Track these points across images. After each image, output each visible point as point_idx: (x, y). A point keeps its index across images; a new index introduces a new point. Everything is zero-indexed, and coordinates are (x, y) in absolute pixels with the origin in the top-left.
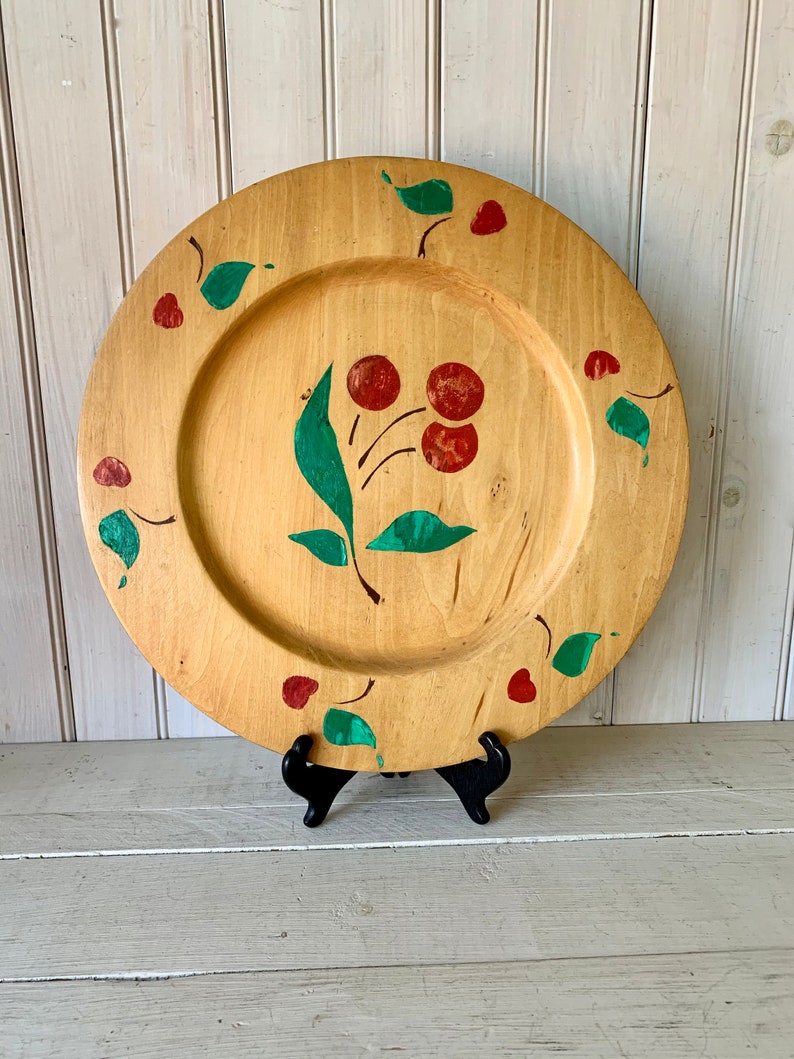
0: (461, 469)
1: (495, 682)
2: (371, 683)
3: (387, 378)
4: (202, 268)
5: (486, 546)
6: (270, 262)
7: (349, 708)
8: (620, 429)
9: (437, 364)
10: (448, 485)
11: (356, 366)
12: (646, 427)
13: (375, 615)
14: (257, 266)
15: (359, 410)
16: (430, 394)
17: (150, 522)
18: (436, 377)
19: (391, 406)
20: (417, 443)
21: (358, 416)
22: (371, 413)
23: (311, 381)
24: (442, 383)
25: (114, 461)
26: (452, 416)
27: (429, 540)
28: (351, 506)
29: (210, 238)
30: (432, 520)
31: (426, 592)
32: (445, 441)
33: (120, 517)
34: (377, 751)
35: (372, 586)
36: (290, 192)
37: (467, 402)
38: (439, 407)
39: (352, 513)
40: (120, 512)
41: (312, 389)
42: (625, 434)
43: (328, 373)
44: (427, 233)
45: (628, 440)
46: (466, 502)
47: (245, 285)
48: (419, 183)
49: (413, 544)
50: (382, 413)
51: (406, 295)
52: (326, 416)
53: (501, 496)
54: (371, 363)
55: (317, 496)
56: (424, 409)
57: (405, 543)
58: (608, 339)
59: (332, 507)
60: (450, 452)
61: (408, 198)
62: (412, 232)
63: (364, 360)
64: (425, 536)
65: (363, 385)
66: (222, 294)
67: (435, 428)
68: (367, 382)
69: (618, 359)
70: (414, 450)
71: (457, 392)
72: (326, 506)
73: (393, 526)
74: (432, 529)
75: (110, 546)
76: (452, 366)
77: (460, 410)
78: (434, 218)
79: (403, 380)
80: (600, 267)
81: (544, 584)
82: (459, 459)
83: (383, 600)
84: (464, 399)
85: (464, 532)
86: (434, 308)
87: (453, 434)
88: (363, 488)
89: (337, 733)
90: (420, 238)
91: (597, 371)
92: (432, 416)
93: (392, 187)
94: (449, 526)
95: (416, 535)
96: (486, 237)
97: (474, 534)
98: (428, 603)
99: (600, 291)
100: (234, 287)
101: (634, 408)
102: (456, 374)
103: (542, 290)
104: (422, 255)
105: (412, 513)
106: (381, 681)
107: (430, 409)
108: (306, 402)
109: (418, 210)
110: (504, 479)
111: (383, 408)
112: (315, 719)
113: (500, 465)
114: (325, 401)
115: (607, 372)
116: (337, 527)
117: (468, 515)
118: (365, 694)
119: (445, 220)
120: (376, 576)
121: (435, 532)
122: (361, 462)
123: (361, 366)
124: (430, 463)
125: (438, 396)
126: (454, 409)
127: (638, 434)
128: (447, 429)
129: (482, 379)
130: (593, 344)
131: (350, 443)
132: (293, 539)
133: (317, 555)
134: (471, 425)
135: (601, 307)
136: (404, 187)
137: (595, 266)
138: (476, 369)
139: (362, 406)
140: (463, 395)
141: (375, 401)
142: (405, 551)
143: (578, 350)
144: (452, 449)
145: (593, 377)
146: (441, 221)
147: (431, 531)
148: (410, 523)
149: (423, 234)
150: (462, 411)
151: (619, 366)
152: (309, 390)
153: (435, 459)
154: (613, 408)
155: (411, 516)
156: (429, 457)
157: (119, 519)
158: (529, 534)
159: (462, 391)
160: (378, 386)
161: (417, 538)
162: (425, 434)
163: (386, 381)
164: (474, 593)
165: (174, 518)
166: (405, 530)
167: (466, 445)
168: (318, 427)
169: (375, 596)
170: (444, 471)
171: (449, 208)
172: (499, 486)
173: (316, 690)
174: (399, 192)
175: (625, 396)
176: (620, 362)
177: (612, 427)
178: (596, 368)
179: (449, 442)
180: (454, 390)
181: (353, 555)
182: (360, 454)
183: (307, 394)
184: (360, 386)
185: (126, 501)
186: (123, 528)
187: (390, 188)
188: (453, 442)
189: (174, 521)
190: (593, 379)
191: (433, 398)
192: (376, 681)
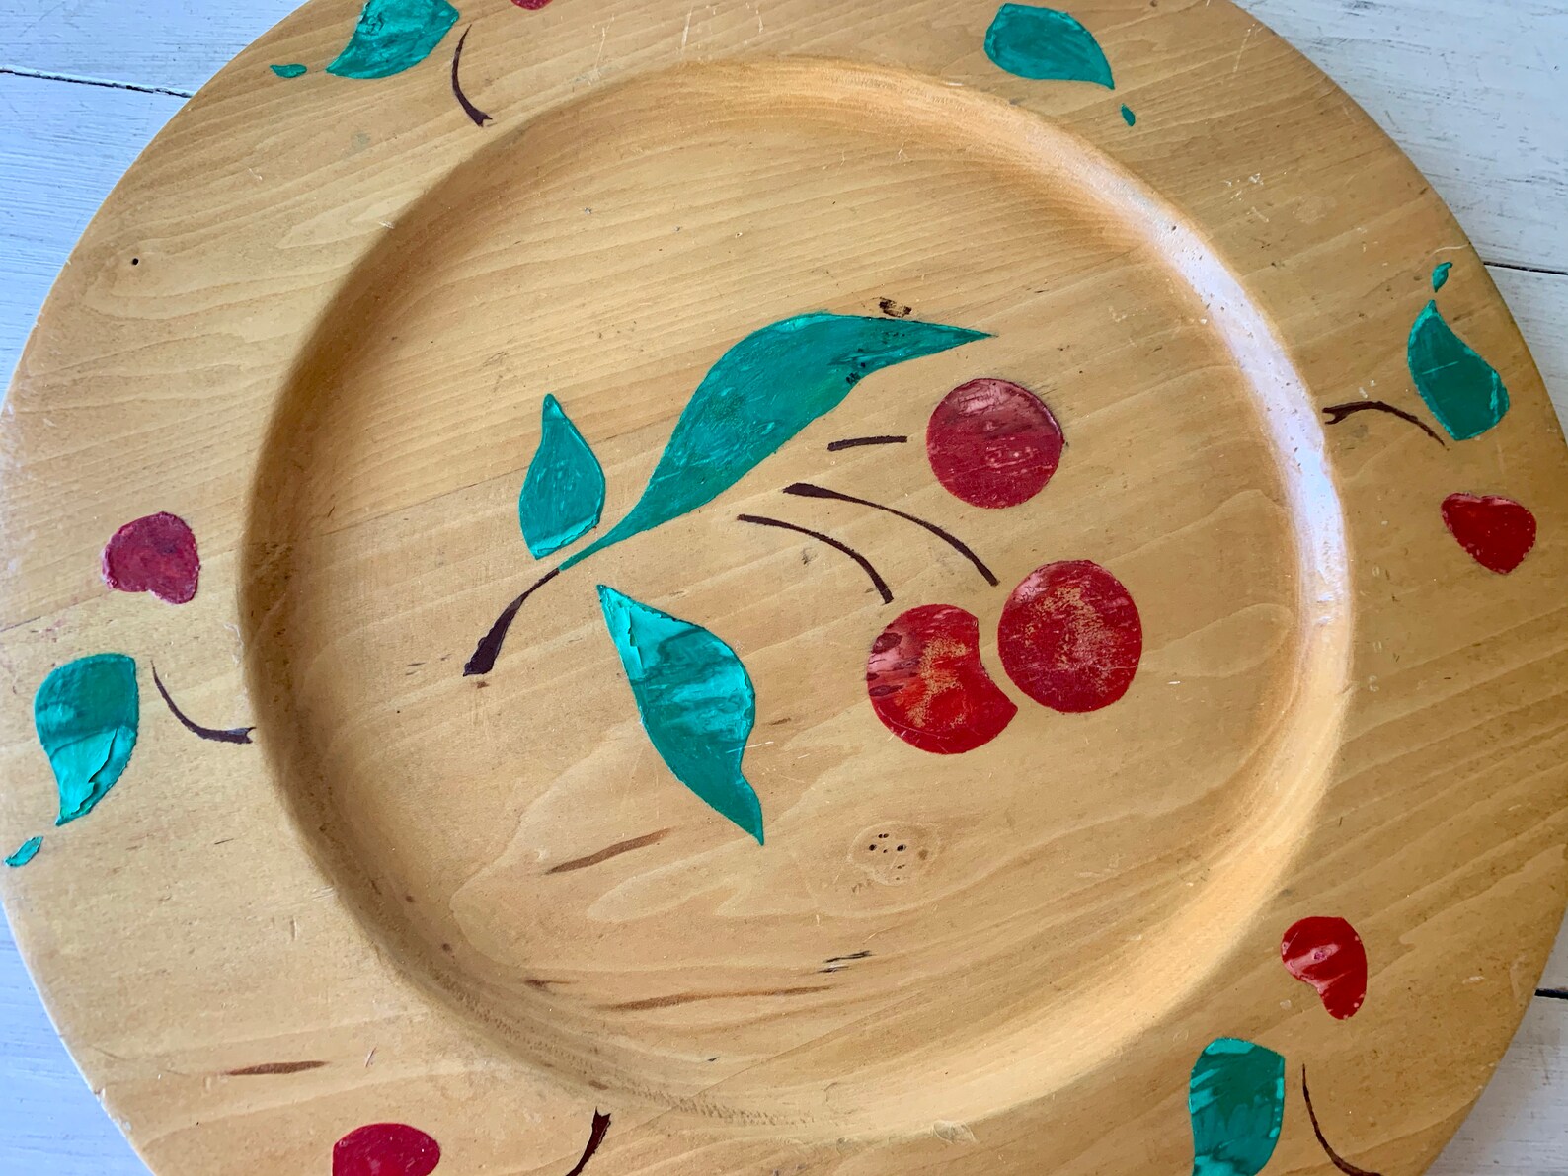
0: (898, 731)
1: (372, 1079)
2: (239, 737)
3: (1018, 467)
5: (729, 891)
6: (1138, 115)
7: (151, 706)
8: (1204, 1097)
9: (1109, 564)
10: (844, 718)
11: (1011, 389)
13: (436, 679)
14: (1115, 93)
15: (919, 435)
16: (1036, 579)
17: (455, 77)
18: (1080, 575)
20: (907, 598)
21: (903, 440)
22: (924, 466)
23: (928, 305)
24: (1074, 596)
26: (1010, 654)
27: (685, 731)
28: (687, 508)
30: (737, 716)
31: (547, 784)
32: (946, 663)
33: (441, 13)
34: (54, 832)
35: (509, 640)
36: (1295, 100)
37: (1063, 676)
38: (1015, 615)
39: (670, 517)
40: (456, 13)
41: (913, 316)
42: (1198, 1115)
43: (965, 336)
44: (1381, 406)
45: (1184, 1130)
46: (820, 784)
47: (1064, 84)
48: (1472, 349)
49: (661, 693)
50: (937, 487)
52: (868, 368)
53: (875, 868)
54: (1036, 420)
55: (676, 422)
56: (993, 581)
57: (654, 674)
58: (1401, 949)
59: (666, 465)
60: (923, 688)
61: (1427, 336)
62: (1367, 373)
63: (1032, 400)
64: (690, 719)
65: (978, 419)
66: (1024, 46)
67: (962, 626)
68: (989, 427)
69: (1367, 999)
70: (888, 597)
71: (1073, 641)
72: (660, 451)
73: (682, 627)
74: (716, 726)
75: (365, 21)
76: (1121, 601)
77: (1035, 665)
78: (1420, 408)
79: (1033, 503)
80: (1546, 842)
81: (703, 1094)
82: (918, 715)
83: (482, 685)
84: (1064, 666)
85: (745, 812)
86: (1228, 503)
87: (969, 671)
88: (743, 518)
89: (70, 704)
90: (1364, 395)
91: (1310, 958)
92: (987, 609)
93: (1433, 295)
94: (744, 767)
95: (686, 694)
96: (1451, 540)
97: (751, 839)
98: (519, 801)
99: (1494, 871)
100: (1048, 65)
101: (1273, 1105)
102: (1109, 620)
103: (1415, 725)
104: (1331, 417)
105: (736, 659)
106: (252, 756)
107: (1000, 596)
108: (879, 313)
109: (1418, 368)
110: (923, 855)
111: (948, 486)
112: (90, 630)
113: (955, 826)
114: (899, 353)
115: (1321, 987)
116: (619, 506)
117: (794, 801)
118: (205, 733)
119: (1431, 434)
120: (537, 639)
121: (713, 737)
122: (800, 489)
123: (1017, 399)
124: (876, 650)
125: (1039, 600)
126: (1028, 651)
127: (1216, 1155)
128: (975, 655)
129: (1133, 687)
130: (1366, 915)
131: (833, 447)
132: (547, 408)
133: (531, 477)
134: (1009, 711)
135: (1457, 892)
136: (1446, 316)
137: (1539, 828)
138: (1146, 664)
139: (930, 439)
140: (1073, 660)
141: (958, 463)
142: (633, 683)
143: (1333, 884)
144: (934, 688)
145: (1290, 955)
146: (1424, 427)
147: (710, 728)
148: (707, 665)
149: (1375, 400)
150: (1034, 673)
151: (1352, 1012)
152: (908, 310)
153: (891, 657)
154: (1245, 1048)
155: (725, 658)
156: (886, 641)
157: (434, 17)
158: (816, 990)
159: (1081, 650)
160: (993, 455)
161: (677, 699)
162: (936, 609)
163: (1011, 469)
164: (594, 913)
165: (486, 122)
166: (687, 660)
167: (960, 719)
168: (837, 362)
169: (483, 660)
170: (872, 693)
171: (1463, 432)
172: (901, 848)
173: (174, 600)
174: (1428, 314)
175: (1291, 1067)
176: (1363, 1010)
177: (1197, 1072)
178: (1314, 952)
179: (946, 673)
180: (1072, 632)
181: (566, 565)
182: (817, 480)
183: (897, 308)
184: (972, 415)
185: (484, 15)
186: (417, 30)
187: (1426, 291)
188: (951, 683)
189: (480, 123)
190: (1285, 958)
191: (1030, 590)
192: (244, 746)
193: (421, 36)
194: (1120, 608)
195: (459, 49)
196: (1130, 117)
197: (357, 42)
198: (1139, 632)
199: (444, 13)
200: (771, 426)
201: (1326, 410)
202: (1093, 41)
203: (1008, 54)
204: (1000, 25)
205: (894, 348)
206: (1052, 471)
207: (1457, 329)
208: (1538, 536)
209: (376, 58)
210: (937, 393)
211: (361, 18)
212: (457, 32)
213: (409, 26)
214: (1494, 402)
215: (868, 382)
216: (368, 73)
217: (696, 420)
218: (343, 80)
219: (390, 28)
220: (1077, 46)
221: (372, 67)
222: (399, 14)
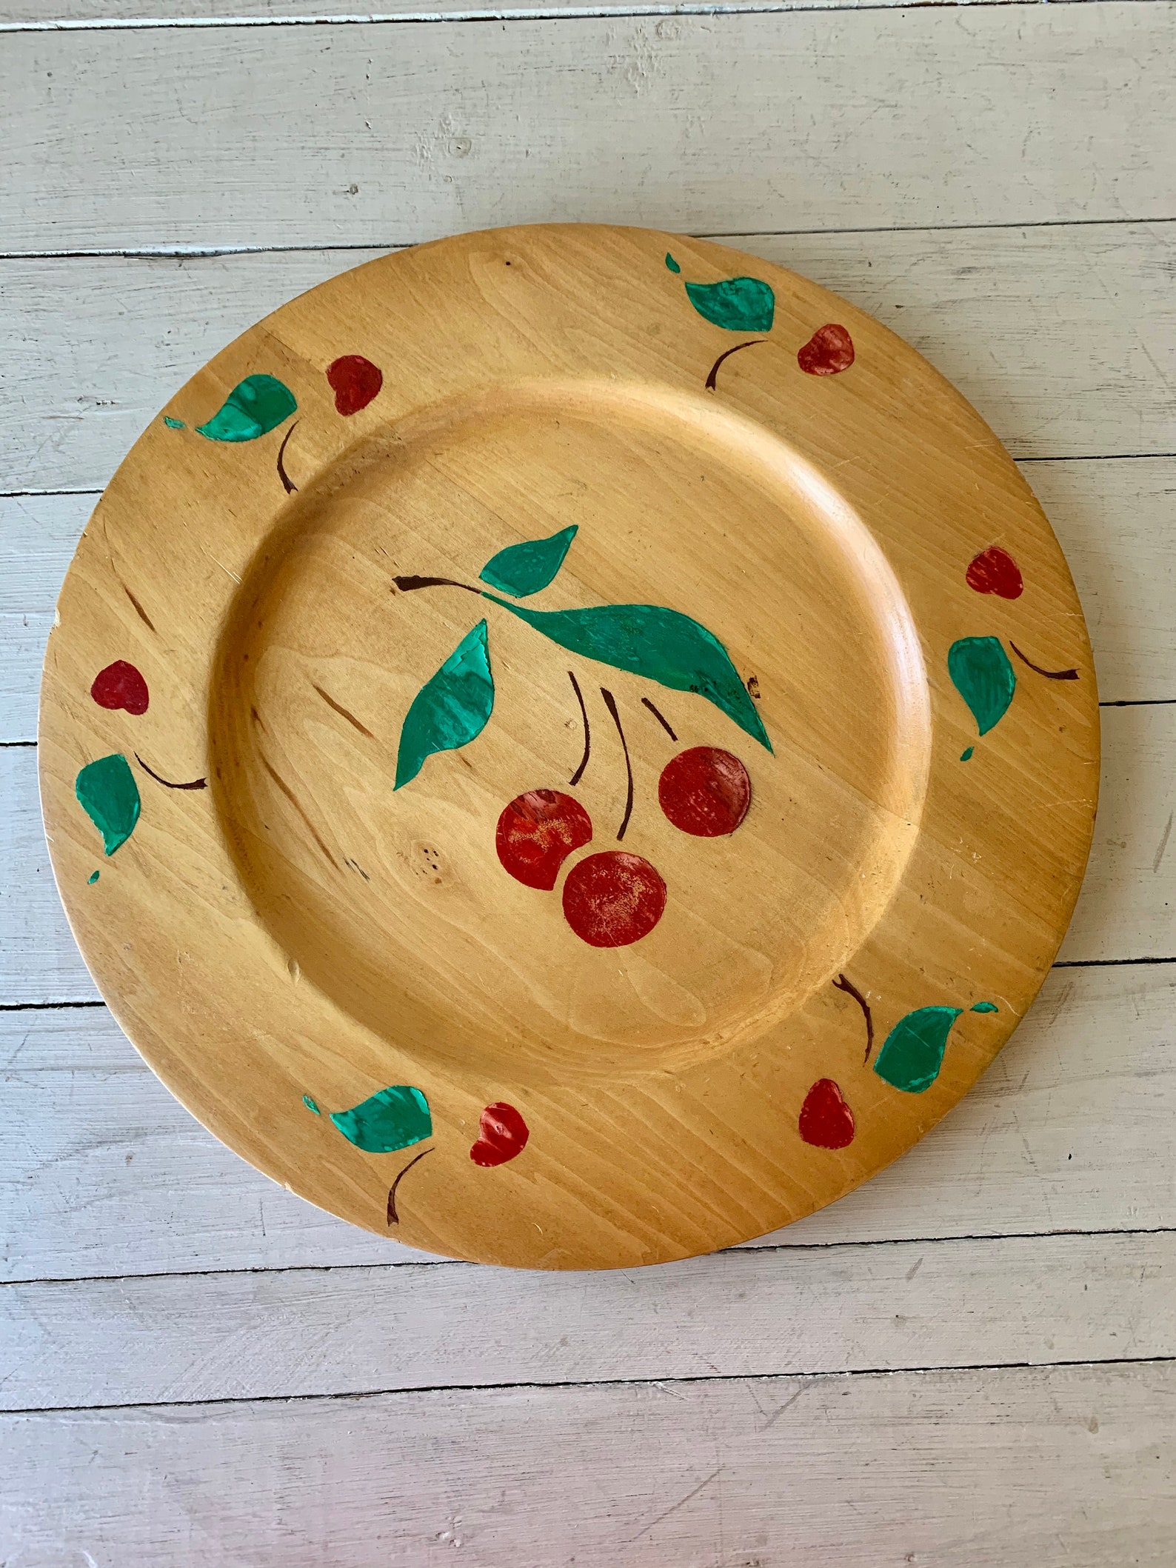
0: (500, 830)
1: (159, 657)
2: (288, 486)
3: (699, 814)
4: (1026, 661)
5: (362, 789)
6: (972, 760)
7: (278, 433)
8: (386, 1100)
9: (671, 900)
10: (489, 796)
11: (746, 784)
12: (360, 1140)
13: (382, 566)
14: (978, 738)
15: (683, 746)
16: (635, 861)
17: (727, 354)
18: (653, 885)
19: (656, 795)
20: (578, 793)
21: (674, 738)
22: (667, 759)
23: (768, 705)
24: (639, 887)
25: (842, 367)
26: (581, 869)
27: (431, 714)
28: (557, 641)
29: (1061, 701)
30: (456, 737)
31: (360, 658)
32: (554, 835)
33: (764, 320)
34: (191, 429)
35: (426, 591)
36: (1051, 854)
37: (585, 905)
38: (607, 860)
39: (547, 635)
40: (768, 328)
41: (757, 701)
42: (374, 1101)
43: (762, 738)
44: (867, 1011)
45: (362, 1097)
46: (445, 804)
47: (964, 704)
48: (947, 1052)
49: (444, 689)
50: (656, 776)
51: (797, 923)
52: (706, 693)
53: (416, 859)
55: (605, 604)
56: (620, 837)
57: (452, 678)
58: (528, 1175)
59: (575, 614)
60: (533, 830)
61: (934, 1019)
62: (883, 991)
63: (746, 802)
64: (440, 713)
65: (714, 775)
66: (973, 666)
67: (583, 833)
68: (714, 784)
69: (491, 1168)
70: (574, 782)
71: (611, 902)
72: (579, 605)
73: (487, 677)
74: (444, 729)
75: (730, 283)
76: (652, 918)
77: (583, 887)
78: (881, 1037)
79: (681, 835)
80: (645, 1237)
82: (515, 836)
83: (393, 592)
84: (594, 904)
85: (406, 770)
86: (752, 951)
87: (560, 851)
88: (571, 675)
89: (257, 394)
90: (867, 996)
91: (496, 1125)
92: (602, 841)
93: (967, 1009)
94: (431, 757)
95: (452, 702)
96: (804, 1095)
97: (394, 783)
98: (343, 650)
99: (608, 1213)
100: (970, 686)
101: (403, 1141)
102: (636, 916)
103: (671, 1125)
104: (839, 982)
105: (486, 718)
106: (282, 499)
107: (614, 845)
108: (745, 680)
109: (908, 1022)
110: (438, 881)
111: (662, 781)
112: (299, 379)
113: (463, 890)
114: (727, 706)
115: (483, 1138)
116: (539, 602)
117: (426, 795)
118: (280, 468)
119: (868, 1051)
120: (434, 605)
121: (437, 731)
122: (608, 696)
123: (742, 792)
124: (538, 792)
125: (624, 869)
126: (590, 879)
127: (359, 1121)
128: (569, 850)
129: (604, 949)
130: (538, 1146)
131: (645, 701)
132: (568, 529)
133: (522, 546)
134: (548, 886)
135: (582, 1195)
136: (957, 1024)
137: (651, 1230)
138: (622, 950)
139: (684, 754)
140: (600, 906)
141: (680, 777)
142: (441, 670)
143: (546, 1118)
144: (535, 837)
145: (491, 1111)
146: (870, 1044)
147: (441, 726)
148: (474, 704)
149: (868, 1004)
150: (579, 889)
151: (479, 1163)
152: (758, 696)
153: (539, 803)
154: (424, 1110)
155: (485, 712)
156: (547, 795)
157: (759, 317)
158: (333, 862)
159: (610, 908)
160: (697, 796)
161: (445, 699)
162: (584, 813)
163: (696, 811)
164: (308, 724)
165: (710, 388)
166: (471, 692)
167: (527, 861)
168: (700, 673)
169: (407, 584)
170: (513, 804)
171: (882, 1070)
172: (434, 867)
173: (338, 407)
174: (951, 1011)
175: (429, 1142)
176: (482, 1169)
177: (397, 1088)
178: (500, 1125)
179: (548, 838)
180: (616, 898)
181: (485, 595)
182: (619, 704)
183: (755, 689)
184: (715, 770)
185: (778, 344)
186: (743, 314)
187: (966, 1004)
188: (544, 846)
189: (707, 385)
190: (487, 1109)
191: (626, 861)
192: (285, 492)
193: (741, 319)
194: (648, 919)
195: (747, 344)
196: (966, 756)
197: (713, 288)
198: (638, 938)
199: (765, 322)
200: (635, 659)
201: (841, 976)
202: (1007, 705)
203: (961, 659)
204: (978, 642)
205: (729, 702)
206: (708, 835)
207: (952, 1035)
208: (840, 1150)
209: (711, 305)
210: (715, 742)
211: (731, 279)
212: (757, 335)
213: (743, 308)
214: (916, 1082)
215: (698, 698)
216: (699, 306)
217: (612, 615)
218: (686, 295)
219: (735, 299)
220: (996, 695)
221: (703, 305)
222: (747, 299)
